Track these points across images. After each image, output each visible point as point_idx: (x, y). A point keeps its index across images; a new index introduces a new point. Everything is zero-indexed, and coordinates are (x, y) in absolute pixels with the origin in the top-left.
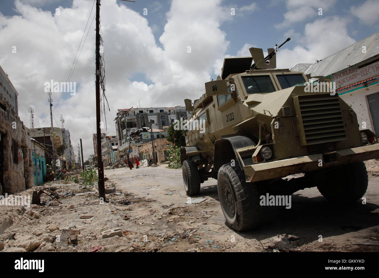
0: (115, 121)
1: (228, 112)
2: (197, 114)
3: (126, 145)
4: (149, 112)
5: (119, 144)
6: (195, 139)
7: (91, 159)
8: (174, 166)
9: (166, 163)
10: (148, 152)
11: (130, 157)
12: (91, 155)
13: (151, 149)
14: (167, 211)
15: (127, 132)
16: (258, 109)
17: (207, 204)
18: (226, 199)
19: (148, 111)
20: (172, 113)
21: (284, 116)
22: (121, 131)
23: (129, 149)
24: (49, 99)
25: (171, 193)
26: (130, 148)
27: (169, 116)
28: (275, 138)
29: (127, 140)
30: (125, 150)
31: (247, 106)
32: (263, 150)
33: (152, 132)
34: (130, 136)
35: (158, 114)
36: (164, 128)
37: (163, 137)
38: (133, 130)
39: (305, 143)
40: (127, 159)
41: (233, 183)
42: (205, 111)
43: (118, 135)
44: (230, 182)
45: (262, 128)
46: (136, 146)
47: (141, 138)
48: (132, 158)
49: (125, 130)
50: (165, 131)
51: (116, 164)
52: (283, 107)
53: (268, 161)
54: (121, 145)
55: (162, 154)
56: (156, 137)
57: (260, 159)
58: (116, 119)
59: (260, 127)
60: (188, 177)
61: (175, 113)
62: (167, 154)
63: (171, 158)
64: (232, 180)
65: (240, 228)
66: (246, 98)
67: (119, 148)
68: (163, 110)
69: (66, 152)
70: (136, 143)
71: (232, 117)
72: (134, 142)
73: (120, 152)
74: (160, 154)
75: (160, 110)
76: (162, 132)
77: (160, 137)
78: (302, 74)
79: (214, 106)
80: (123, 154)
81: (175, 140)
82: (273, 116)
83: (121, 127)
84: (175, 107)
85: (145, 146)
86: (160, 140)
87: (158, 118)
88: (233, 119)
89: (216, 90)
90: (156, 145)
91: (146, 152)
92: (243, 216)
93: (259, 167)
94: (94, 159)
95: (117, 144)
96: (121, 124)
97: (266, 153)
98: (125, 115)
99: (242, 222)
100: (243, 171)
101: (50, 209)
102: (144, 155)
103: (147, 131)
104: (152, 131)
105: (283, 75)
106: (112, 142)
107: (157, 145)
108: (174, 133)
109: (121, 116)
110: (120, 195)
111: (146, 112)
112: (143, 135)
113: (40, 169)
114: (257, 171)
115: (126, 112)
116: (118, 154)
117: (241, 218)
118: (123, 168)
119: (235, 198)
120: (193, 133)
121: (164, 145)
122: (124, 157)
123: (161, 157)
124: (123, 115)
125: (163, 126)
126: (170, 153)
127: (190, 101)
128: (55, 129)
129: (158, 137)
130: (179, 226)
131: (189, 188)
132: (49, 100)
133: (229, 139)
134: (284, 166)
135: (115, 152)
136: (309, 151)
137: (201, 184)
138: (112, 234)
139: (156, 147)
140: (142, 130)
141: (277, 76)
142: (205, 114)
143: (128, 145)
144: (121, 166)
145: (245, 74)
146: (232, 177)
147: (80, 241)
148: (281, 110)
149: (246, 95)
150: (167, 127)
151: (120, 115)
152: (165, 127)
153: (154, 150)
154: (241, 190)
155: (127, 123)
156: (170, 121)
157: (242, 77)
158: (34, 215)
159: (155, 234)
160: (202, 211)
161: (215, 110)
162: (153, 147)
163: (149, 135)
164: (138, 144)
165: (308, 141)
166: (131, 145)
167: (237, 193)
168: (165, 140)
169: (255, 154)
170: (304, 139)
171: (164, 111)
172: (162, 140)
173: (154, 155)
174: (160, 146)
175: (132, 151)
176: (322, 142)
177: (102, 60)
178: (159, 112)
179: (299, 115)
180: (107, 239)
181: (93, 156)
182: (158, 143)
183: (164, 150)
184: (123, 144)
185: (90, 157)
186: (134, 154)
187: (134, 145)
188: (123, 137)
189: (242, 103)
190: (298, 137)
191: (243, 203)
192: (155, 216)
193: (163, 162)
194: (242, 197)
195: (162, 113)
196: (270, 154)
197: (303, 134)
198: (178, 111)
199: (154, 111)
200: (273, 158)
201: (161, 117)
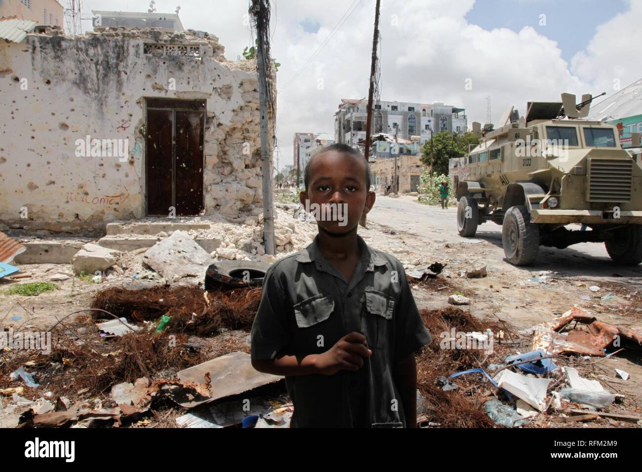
0: (335, 117)
2: (487, 145)
4: (390, 109)
6: (481, 173)
7: (286, 171)
9: (411, 195)
10: (384, 173)
12: (287, 164)
13: (391, 169)
15: (352, 137)
16: (554, 163)
17: (484, 245)
18: (509, 237)
19: (388, 106)
20: (428, 114)
21: (575, 174)
22: (342, 135)
25: (439, 231)
27: (422, 118)
28: (563, 191)
31: (546, 157)
32: (550, 199)
34: (357, 144)
35: (403, 114)
36: (413, 137)
37: (410, 152)
38: (362, 135)
39: (588, 200)
41: (519, 223)
42: (500, 146)
43: (337, 140)
45: (555, 180)
47: (373, 149)
49: (349, 133)
50: (413, 143)
52: (577, 165)
53: (552, 208)
55: (407, 180)
56: (399, 152)
57: (546, 206)
58: (337, 114)
59: (553, 179)
61: (433, 115)
62: (415, 179)
64: (519, 220)
65: (517, 262)
68: (413, 108)
74: (404, 179)
75: (409, 108)
76: (408, 144)
77: (405, 151)
79: (512, 145)
81: (433, 162)
82: (565, 172)
83: (344, 128)
85: (380, 162)
86: (406, 157)
87: (404, 120)
89: (519, 137)
90: (399, 164)
91: (381, 173)
93: (543, 212)
94: (292, 172)
96: (343, 124)
97: (552, 202)
98: (352, 110)
99: (520, 257)
100: (530, 214)
103: (384, 140)
105: (591, 129)
107: (401, 165)
108: (432, 151)
109: (345, 110)
111: (387, 108)
112: (378, 146)
114: (541, 215)
115: (353, 104)
119: (519, 235)
120: (479, 166)
121: (412, 166)
123: (405, 184)
124: (349, 108)
125: (410, 135)
127: (479, 125)
129: (402, 152)
131: (464, 228)
133: (522, 184)
136: (591, 207)
137: (478, 226)
139: (399, 167)
140: (377, 136)
141: (584, 129)
145: (550, 123)
146: (518, 218)
148: (573, 169)
150: (418, 137)
151: (345, 108)
152: (415, 137)
153: (395, 173)
154: (525, 229)
155: (354, 122)
156: (423, 126)
157: (548, 127)
161: (512, 150)
162: (394, 168)
163: (388, 147)
164: (370, 159)
165: (591, 198)
167: (521, 232)
168: (415, 159)
169: (542, 202)
170: (588, 196)
171: (415, 110)
172: (409, 159)
173: (394, 179)
174: (406, 167)
178: (407, 110)
179: (589, 176)
181: (290, 167)
182: (404, 162)
183: (411, 174)
185: (285, 167)
190: (584, 194)
191: (525, 240)
193: (407, 192)
194: (524, 235)
195: (411, 113)
196: (555, 203)
197: (588, 192)
198: (439, 112)
199: (399, 108)
200: (557, 207)
201: (409, 119)
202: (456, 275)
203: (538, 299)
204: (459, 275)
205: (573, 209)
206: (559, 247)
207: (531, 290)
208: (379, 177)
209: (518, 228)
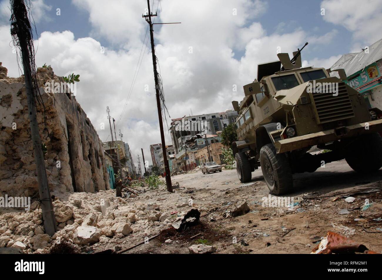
0: (170, 131)
1: (264, 107)
2: (243, 113)
3: (183, 153)
5: (175, 153)
6: (244, 134)
7: (150, 169)
8: (229, 167)
10: (204, 157)
11: (187, 163)
13: (206, 154)
14: (224, 193)
15: (182, 140)
16: (283, 101)
18: (267, 173)
19: (200, 118)
20: (224, 118)
21: (301, 103)
22: (176, 140)
23: (185, 156)
24: (108, 116)
25: (227, 183)
26: (187, 155)
27: (221, 120)
28: (296, 120)
29: (183, 147)
30: (182, 157)
31: (276, 100)
32: (288, 130)
33: (206, 138)
34: (185, 143)
35: (210, 120)
36: (218, 132)
37: (217, 141)
38: (188, 137)
39: (319, 122)
40: (184, 166)
41: (270, 158)
42: (248, 109)
43: (174, 144)
44: (268, 157)
46: (192, 153)
47: (196, 144)
48: (189, 165)
49: (180, 138)
50: (219, 136)
51: (174, 172)
52: (300, 97)
53: (291, 137)
54: (177, 153)
55: (217, 157)
56: (211, 143)
57: (286, 136)
58: (171, 128)
59: (287, 114)
60: (240, 166)
61: (227, 118)
63: (227, 159)
64: (269, 155)
65: (278, 192)
66: (275, 94)
67: (176, 156)
68: (215, 116)
69: (128, 164)
70: (191, 150)
71: (268, 110)
72: (190, 149)
73: (177, 159)
74: (216, 158)
75: (212, 116)
76: (216, 137)
77: (215, 141)
78: (322, 69)
79: (254, 104)
80: (180, 161)
81: (229, 143)
82: (294, 105)
83: (176, 136)
84: (227, 112)
85: (201, 151)
86: (215, 144)
87: (211, 124)
88: (269, 112)
89: (252, 90)
91: (202, 158)
92: (279, 181)
93: (284, 142)
94: (153, 169)
95: (173, 153)
96: (175, 133)
97: (290, 132)
99: (278, 187)
100: (275, 147)
101: (131, 199)
102: (200, 160)
103: (201, 138)
104: (206, 136)
105: (306, 73)
106: (169, 151)
107: (212, 149)
110: (183, 189)
112: (198, 142)
113: (110, 177)
114: (283, 144)
116: (175, 162)
117: (278, 183)
118: (182, 175)
119: (273, 169)
120: (241, 129)
121: (219, 149)
122: (181, 164)
125: (216, 131)
126: (224, 155)
127: (237, 102)
128: (118, 142)
129: (212, 142)
130: (233, 199)
131: (242, 176)
132: (108, 118)
133: (264, 126)
134: (303, 139)
135: (173, 160)
136: (323, 128)
138: (183, 205)
139: (211, 151)
140: (196, 136)
141: (301, 74)
142: (249, 111)
143: (185, 152)
144: (179, 173)
145: (274, 75)
146: (269, 153)
147: (161, 210)
148: (299, 100)
149: (276, 91)
150: (220, 131)
151: (174, 124)
153: (209, 155)
154: (275, 162)
156: (222, 125)
157: (272, 78)
158: (122, 201)
159: (215, 203)
160: (252, 189)
161: (256, 107)
162: (208, 152)
163: (204, 141)
164: (194, 151)
165: (321, 120)
166: (187, 152)
167: (273, 165)
168: (220, 144)
169: (282, 134)
170: (318, 119)
171: (216, 117)
172: (216, 145)
173: (210, 159)
174: (215, 150)
175: (188, 158)
176: (333, 120)
177: (159, 76)
178: (211, 118)
179: (313, 102)
180: (181, 208)
181: (152, 166)
182: (213, 147)
183: (219, 154)
184: (179, 152)
186: (191, 160)
187: (190, 152)
188: (179, 146)
189: (273, 98)
190: (314, 119)
191: (278, 171)
192: (215, 196)
194: (276, 167)
195: (214, 119)
196: (293, 132)
197: (317, 116)
198: (230, 115)
199: (206, 118)
200: (296, 135)
201: (214, 123)
202: (222, 217)
203: (296, 226)
204: (225, 216)
205: (309, 133)
206: (310, 172)
207: (289, 216)
208: (201, 160)
209: (270, 163)
